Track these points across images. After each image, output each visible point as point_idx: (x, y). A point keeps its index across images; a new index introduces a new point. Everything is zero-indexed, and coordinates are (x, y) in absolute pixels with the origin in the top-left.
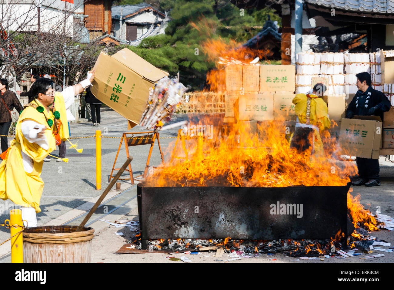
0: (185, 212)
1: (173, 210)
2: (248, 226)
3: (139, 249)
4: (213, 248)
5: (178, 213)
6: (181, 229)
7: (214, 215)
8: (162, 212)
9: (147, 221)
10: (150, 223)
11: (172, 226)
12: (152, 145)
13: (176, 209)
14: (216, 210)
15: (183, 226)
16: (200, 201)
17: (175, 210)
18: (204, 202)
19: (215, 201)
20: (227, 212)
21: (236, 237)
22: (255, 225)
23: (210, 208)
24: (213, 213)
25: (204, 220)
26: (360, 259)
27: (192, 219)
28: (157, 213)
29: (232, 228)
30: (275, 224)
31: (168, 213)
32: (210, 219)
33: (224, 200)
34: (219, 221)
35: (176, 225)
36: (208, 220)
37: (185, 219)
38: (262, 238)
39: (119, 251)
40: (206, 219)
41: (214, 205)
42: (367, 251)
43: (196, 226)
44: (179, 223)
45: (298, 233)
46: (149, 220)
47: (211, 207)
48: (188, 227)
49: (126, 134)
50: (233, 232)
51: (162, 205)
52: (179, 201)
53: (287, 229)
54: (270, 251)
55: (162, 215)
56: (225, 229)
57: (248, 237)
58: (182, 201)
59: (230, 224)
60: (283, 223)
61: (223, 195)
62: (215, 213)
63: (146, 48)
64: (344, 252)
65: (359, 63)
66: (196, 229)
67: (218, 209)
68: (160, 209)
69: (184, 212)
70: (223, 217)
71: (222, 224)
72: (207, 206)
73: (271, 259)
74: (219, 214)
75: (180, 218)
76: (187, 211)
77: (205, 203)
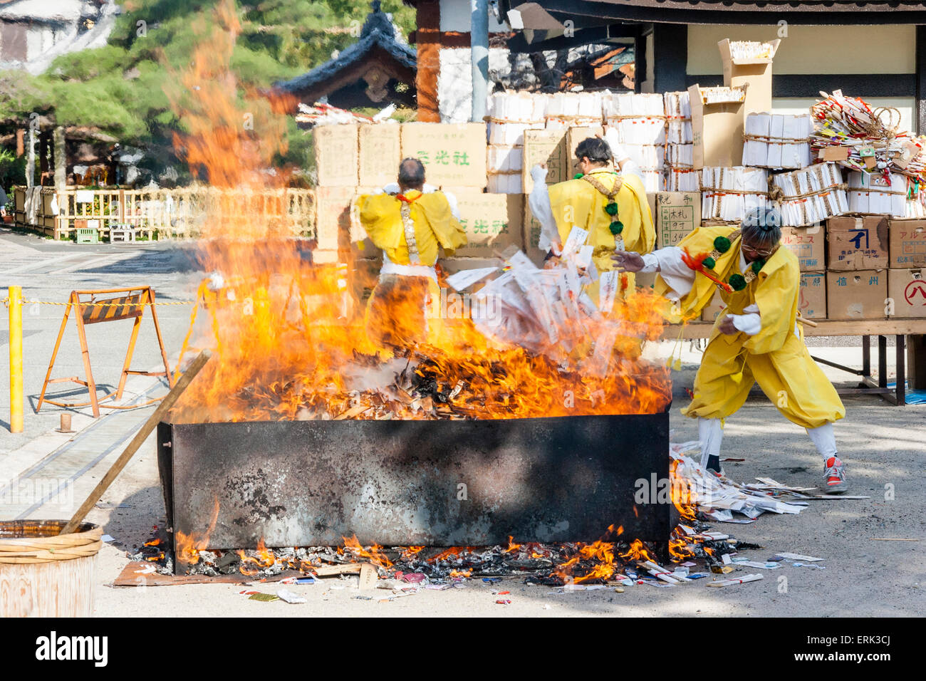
0: (279, 483)
1: (248, 477)
2: (432, 515)
3: (167, 574)
4: (351, 568)
5: (262, 485)
6: (269, 523)
7: (348, 489)
8: (223, 483)
9: (185, 506)
10: (195, 511)
11: (246, 518)
12: (137, 321)
13: (256, 475)
14: (353, 476)
15: (273, 517)
16: (315, 456)
17: (254, 477)
18: (324, 457)
19: (352, 455)
20: (381, 480)
21: (404, 540)
22: (451, 512)
23: (339, 471)
24: (346, 484)
25: (325, 502)
26: (709, 586)
27: (295, 499)
28: (210, 486)
29: (395, 520)
30: (497, 507)
31: (236, 486)
32: (339, 499)
33: (374, 452)
34: (362, 503)
35: (257, 515)
36: (333, 501)
37: (278, 499)
38: (467, 541)
39: (118, 580)
40: (329, 499)
41: (350, 465)
42: (719, 568)
43: (305, 515)
44: (264, 509)
45: (552, 528)
46: (191, 504)
47: (342, 468)
48: (285, 518)
49: (78, 293)
50: (398, 529)
51: (222, 465)
52: (263, 456)
53: (528, 518)
54: (487, 571)
55: (222, 491)
56: (377, 522)
57: (432, 540)
58: (271, 455)
59: (389, 510)
60: (518, 505)
61: (370, 441)
62: (351, 484)
63: (65, 78)
64: (666, 571)
65: (639, 117)
66: (304, 524)
67: (358, 473)
68: (217, 476)
69: (275, 482)
70: (372, 492)
71: (368, 510)
72: (331, 467)
73: (497, 592)
74: (361, 487)
75: (265, 496)
76: (282, 479)
77: (326, 461)
